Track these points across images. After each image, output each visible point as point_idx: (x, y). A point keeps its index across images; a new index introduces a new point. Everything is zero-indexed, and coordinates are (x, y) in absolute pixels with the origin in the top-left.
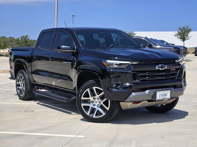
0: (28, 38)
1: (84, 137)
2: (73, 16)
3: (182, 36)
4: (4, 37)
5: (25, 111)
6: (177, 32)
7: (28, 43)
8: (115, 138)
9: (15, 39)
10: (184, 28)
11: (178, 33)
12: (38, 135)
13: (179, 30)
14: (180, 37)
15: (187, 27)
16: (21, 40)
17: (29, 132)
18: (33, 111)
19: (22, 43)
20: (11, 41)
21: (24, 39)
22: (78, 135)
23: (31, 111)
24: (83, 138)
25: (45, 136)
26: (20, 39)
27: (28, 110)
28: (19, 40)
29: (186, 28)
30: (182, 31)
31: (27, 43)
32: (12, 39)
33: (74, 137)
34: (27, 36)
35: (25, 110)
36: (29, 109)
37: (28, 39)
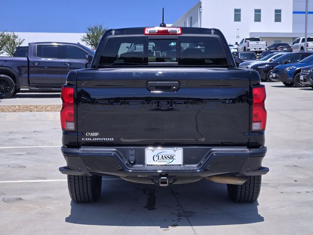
3: (93, 41)
6: (85, 35)
10: (96, 28)
11: (88, 35)
13: (88, 31)
14: (90, 42)
15: (101, 26)
29: (99, 28)
30: (93, 33)
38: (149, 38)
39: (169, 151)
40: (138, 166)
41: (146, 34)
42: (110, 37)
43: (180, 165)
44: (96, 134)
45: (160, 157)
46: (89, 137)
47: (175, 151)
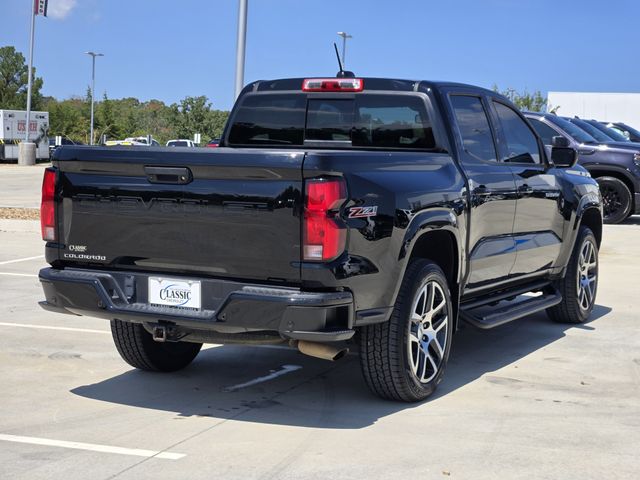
0: (206, 105)
1: (180, 460)
2: (344, 35)
4: (134, 101)
5: (50, 357)
7: (204, 121)
8: (282, 469)
9: (165, 108)
12: (34, 445)
16: (185, 113)
17: (12, 432)
18: (78, 356)
19: (185, 120)
20: (155, 115)
21: (193, 107)
22: (167, 449)
23: (71, 356)
24: (175, 461)
25: (57, 447)
26: (180, 109)
27: (65, 351)
28: (176, 112)
31: (200, 121)
32: (156, 109)
33: (149, 458)
34: (202, 100)
35: (53, 351)
36: (72, 347)
37: (207, 110)
38: (308, 97)
39: (182, 285)
40: (138, 306)
41: (305, 90)
42: (251, 93)
43: (197, 309)
44: (83, 248)
45: (170, 294)
46: (74, 252)
47: (190, 284)
